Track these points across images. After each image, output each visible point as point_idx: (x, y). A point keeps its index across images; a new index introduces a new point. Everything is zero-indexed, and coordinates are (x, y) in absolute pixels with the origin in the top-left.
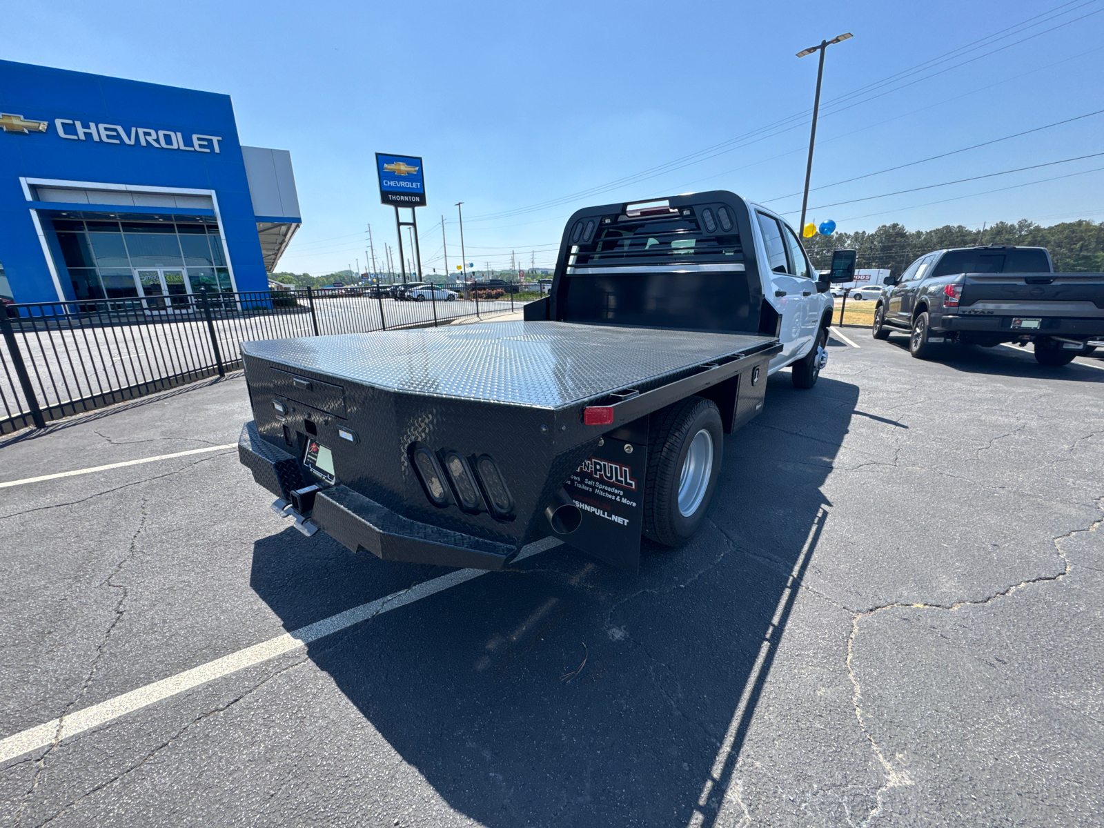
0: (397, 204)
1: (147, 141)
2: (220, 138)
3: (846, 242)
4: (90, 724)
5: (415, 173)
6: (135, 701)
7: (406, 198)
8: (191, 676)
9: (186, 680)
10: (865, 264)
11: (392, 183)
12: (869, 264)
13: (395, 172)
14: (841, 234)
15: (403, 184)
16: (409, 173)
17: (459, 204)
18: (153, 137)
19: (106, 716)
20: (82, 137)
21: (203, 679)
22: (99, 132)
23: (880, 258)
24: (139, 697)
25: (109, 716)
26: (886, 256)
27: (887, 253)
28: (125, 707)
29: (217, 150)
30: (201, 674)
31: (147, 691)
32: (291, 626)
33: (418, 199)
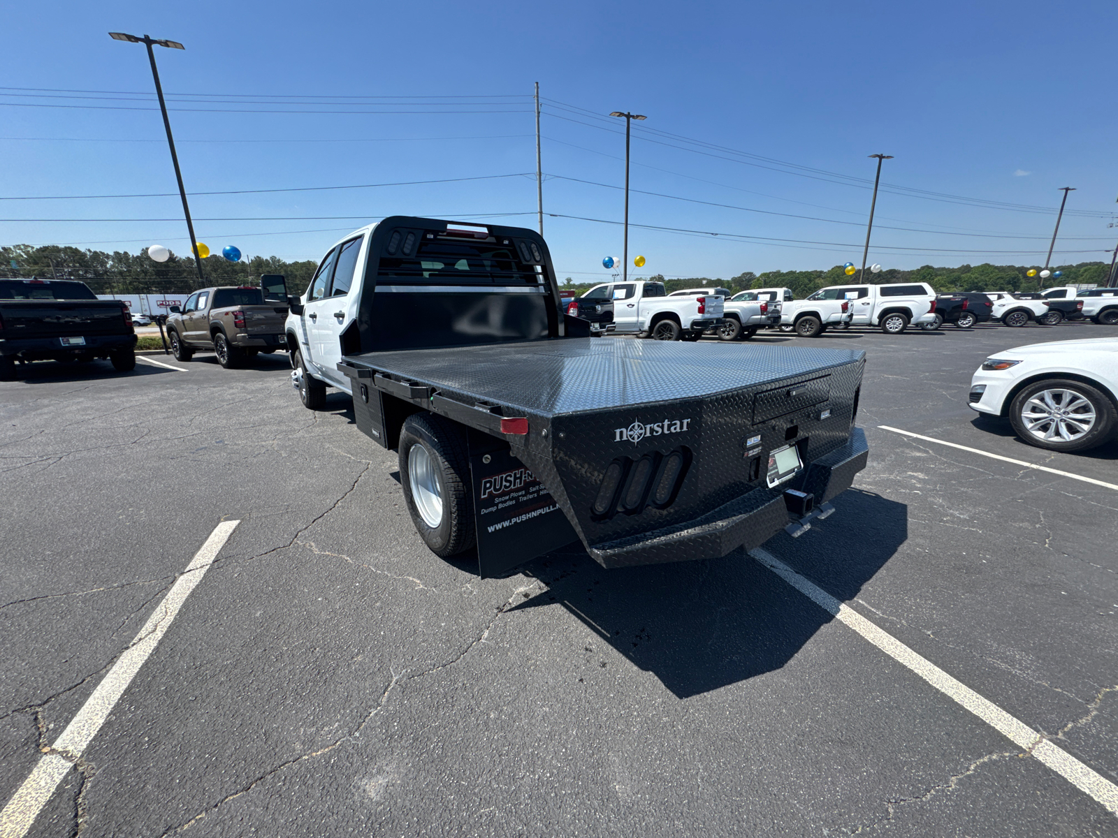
3: (107, 263)
4: (1010, 719)
6: (967, 696)
8: (918, 666)
9: (923, 668)
10: (143, 288)
12: (147, 288)
14: (95, 252)
19: (995, 710)
21: (914, 656)
23: (159, 283)
24: (962, 696)
25: (993, 708)
26: (164, 281)
27: (164, 278)
28: (977, 700)
30: (911, 659)
31: (953, 692)
32: (829, 617)
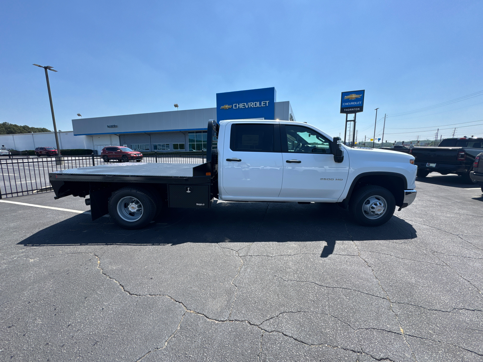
0: (347, 113)
1: (251, 106)
2: (269, 101)
5: (360, 97)
7: (353, 109)
11: (347, 104)
13: (349, 99)
15: (352, 103)
16: (356, 98)
17: (377, 109)
18: (252, 105)
20: (238, 108)
22: (241, 106)
29: (267, 105)
33: (359, 109)
